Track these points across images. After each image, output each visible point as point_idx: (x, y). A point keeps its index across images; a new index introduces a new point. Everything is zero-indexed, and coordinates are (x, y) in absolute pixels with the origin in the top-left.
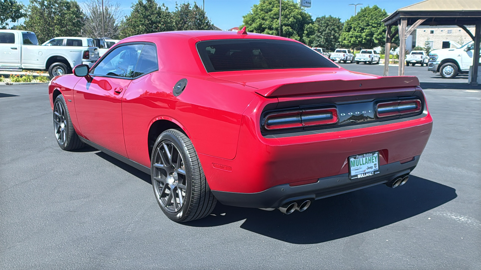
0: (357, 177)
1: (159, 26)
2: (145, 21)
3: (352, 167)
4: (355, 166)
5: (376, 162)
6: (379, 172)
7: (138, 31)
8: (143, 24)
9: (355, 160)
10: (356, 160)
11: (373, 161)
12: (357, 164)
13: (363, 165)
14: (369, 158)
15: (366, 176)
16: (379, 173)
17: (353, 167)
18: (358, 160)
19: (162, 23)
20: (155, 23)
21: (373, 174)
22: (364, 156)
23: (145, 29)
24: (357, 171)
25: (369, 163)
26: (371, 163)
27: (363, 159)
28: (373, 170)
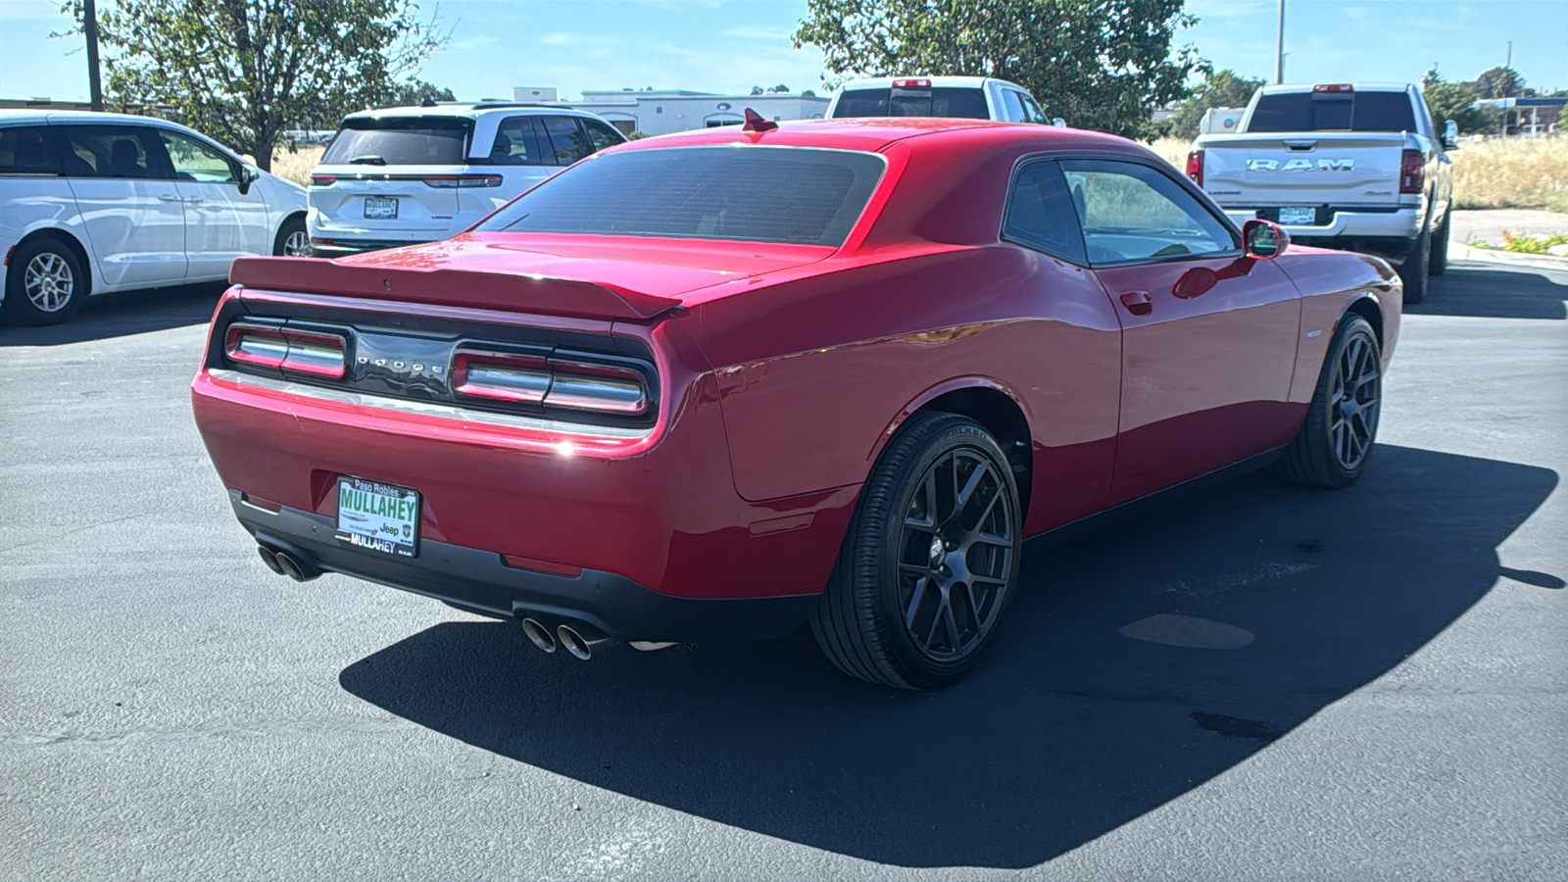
0: (348, 540)
3: (342, 505)
4: (350, 507)
5: (410, 520)
6: (409, 554)
9: (354, 490)
10: (356, 493)
11: (402, 514)
12: (358, 505)
14: (390, 500)
15: (373, 547)
16: (408, 557)
17: (346, 507)
18: (361, 494)
21: (391, 551)
22: (376, 488)
24: (354, 523)
25: (389, 516)
26: (394, 517)
27: (373, 497)
28: (397, 540)
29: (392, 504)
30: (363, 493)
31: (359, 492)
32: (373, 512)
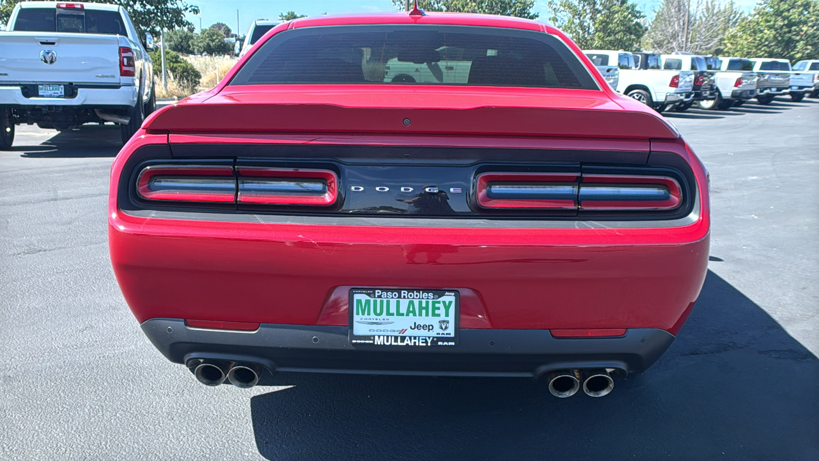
0: (372, 342)
1: (802, 31)
2: (775, 21)
3: (358, 314)
4: (369, 314)
5: (447, 315)
6: (453, 344)
7: (759, 40)
8: (770, 28)
9: (372, 300)
10: (375, 302)
11: (437, 312)
12: (378, 312)
13: (397, 315)
14: (420, 303)
15: (405, 344)
16: (451, 346)
17: (363, 314)
18: (382, 302)
19: (810, 24)
20: (795, 24)
21: (429, 344)
22: (403, 295)
23: (774, 36)
24: (375, 327)
25: (420, 315)
26: (427, 315)
27: (398, 303)
28: (433, 334)
29: (424, 305)
30: (385, 300)
31: (379, 300)
32: (399, 314)
